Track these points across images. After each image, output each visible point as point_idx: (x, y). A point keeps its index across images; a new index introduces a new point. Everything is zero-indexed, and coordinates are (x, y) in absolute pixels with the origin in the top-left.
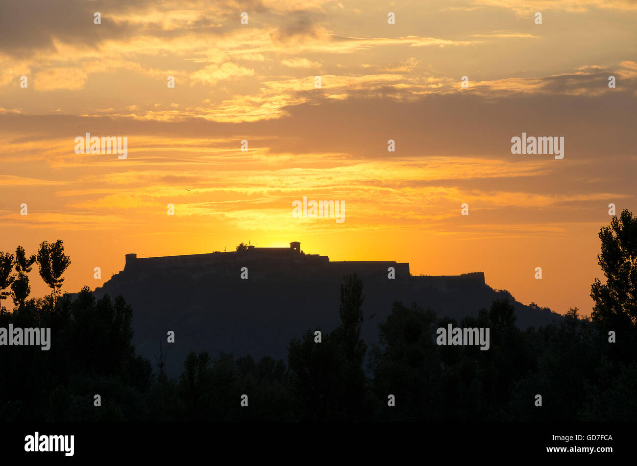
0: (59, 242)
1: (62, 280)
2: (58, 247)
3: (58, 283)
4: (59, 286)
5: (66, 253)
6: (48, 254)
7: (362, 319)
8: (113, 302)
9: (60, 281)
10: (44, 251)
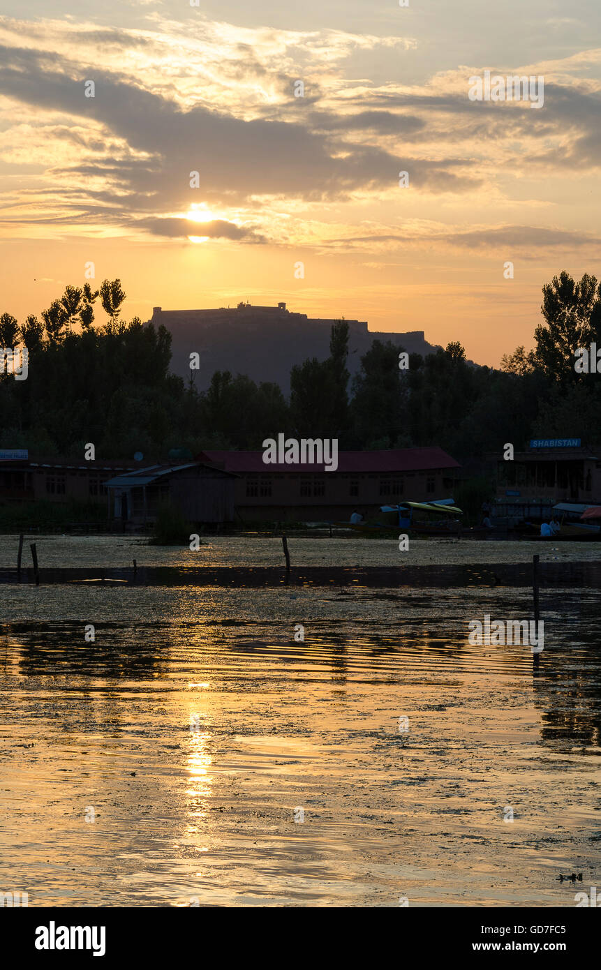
0: (117, 280)
1: (119, 311)
2: (116, 284)
3: (116, 313)
4: (117, 315)
5: (122, 289)
6: (109, 290)
7: (347, 353)
8: (157, 330)
9: (118, 311)
10: (105, 287)
